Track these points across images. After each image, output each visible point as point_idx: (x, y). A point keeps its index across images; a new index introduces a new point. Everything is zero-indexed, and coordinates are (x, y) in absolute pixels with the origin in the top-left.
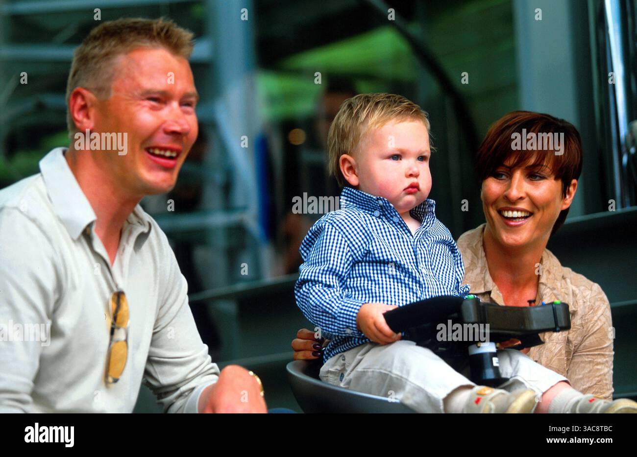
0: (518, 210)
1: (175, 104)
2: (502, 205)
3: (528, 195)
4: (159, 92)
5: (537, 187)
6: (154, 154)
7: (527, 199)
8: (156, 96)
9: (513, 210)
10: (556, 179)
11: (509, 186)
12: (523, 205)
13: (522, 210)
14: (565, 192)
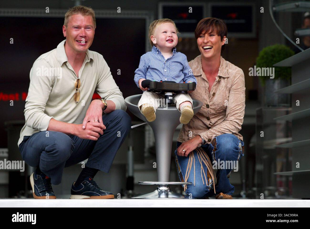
0: (208, 46)
1: (83, 29)
2: (203, 45)
3: (210, 41)
4: (77, 26)
5: (212, 39)
6: (78, 42)
7: (210, 42)
8: (76, 27)
9: (206, 46)
10: (218, 35)
11: (204, 39)
12: (209, 44)
13: (209, 46)
14: (222, 40)
